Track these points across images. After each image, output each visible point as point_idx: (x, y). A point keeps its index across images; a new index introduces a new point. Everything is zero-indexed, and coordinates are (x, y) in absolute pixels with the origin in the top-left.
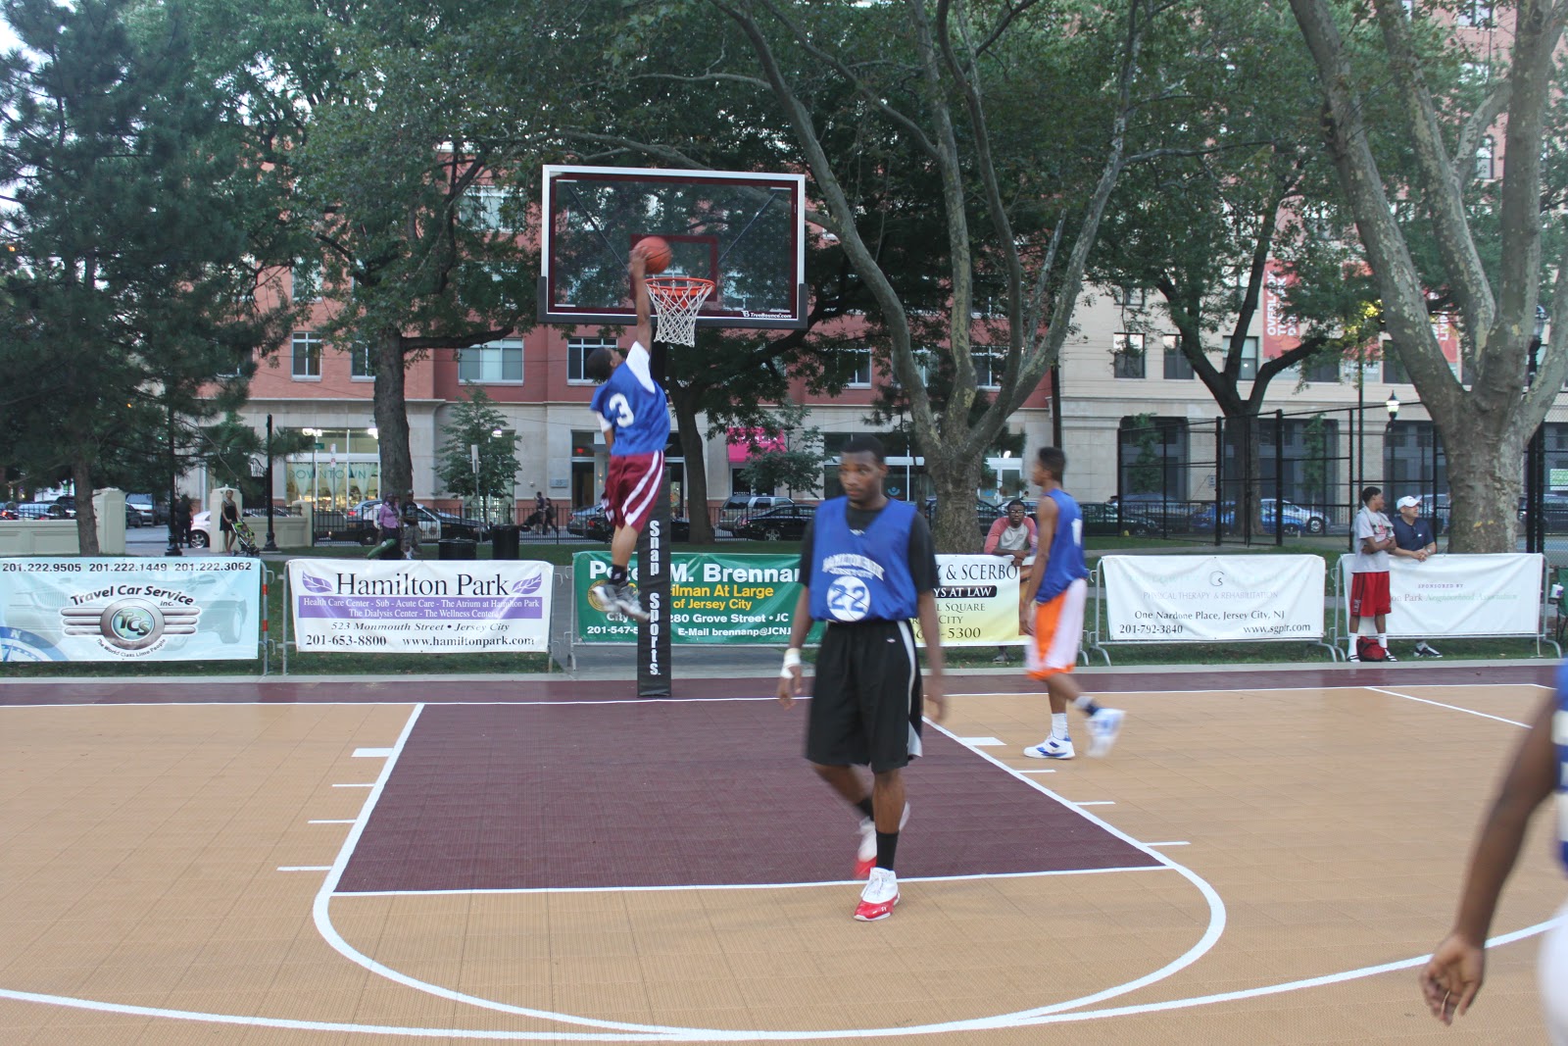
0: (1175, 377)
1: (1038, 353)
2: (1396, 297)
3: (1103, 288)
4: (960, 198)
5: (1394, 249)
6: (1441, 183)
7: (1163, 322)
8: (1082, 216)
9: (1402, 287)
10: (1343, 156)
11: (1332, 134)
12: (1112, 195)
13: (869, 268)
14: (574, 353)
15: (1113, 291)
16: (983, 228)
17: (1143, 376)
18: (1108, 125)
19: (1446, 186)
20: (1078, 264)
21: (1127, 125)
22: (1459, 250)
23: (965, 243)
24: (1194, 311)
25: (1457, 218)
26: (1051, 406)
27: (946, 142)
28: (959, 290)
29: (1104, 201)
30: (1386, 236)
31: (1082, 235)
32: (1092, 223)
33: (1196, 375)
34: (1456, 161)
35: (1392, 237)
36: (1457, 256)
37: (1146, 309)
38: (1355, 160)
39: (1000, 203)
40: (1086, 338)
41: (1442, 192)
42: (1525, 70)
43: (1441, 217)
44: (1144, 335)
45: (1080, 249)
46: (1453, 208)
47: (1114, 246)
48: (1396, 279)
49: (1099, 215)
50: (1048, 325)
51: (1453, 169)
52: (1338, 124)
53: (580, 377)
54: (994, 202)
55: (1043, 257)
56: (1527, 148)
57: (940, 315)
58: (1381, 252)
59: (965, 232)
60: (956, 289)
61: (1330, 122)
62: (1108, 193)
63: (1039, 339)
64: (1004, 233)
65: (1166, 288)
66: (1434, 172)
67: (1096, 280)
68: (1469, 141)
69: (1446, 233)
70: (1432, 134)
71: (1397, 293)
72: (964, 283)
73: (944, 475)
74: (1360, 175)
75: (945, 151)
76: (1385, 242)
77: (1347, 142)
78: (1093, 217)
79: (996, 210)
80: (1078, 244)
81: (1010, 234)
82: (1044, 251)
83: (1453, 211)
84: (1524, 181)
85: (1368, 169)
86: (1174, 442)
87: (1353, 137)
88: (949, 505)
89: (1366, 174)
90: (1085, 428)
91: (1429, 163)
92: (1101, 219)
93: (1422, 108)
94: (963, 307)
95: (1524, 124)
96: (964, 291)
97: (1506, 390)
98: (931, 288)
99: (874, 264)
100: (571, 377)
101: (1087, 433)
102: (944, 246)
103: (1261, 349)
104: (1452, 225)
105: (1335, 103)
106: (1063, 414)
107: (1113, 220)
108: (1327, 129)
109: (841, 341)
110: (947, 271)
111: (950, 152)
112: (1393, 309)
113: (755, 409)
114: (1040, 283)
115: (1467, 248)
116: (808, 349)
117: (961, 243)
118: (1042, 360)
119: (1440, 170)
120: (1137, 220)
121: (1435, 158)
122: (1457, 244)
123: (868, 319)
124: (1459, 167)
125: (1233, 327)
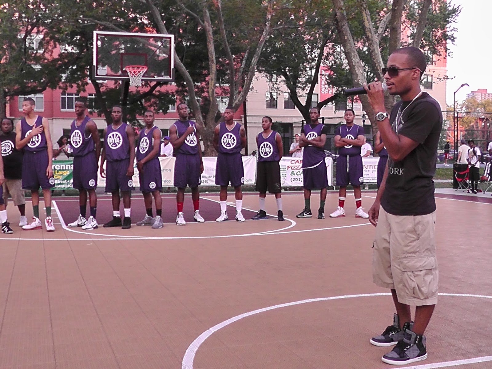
0: (288, 108)
1: (240, 96)
2: (357, 77)
3: (263, 74)
4: (212, 42)
5: (356, 62)
6: (372, 41)
7: (284, 87)
8: (256, 49)
9: (359, 74)
10: (340, 31)
11: (337, 24)
12: (266, 41)
13: (180, 66)
14: (63, 99)
15: (266, 75)
16: (221, 52)
17: (277, 108)
18: (265, 17)
19: (374, 42)
20: (254, 65)
21: (271, 17)
22: (378, 63)
23: (214, 58)
24: (295, 84)
25: (377, 53)
26: (243, 119)
27: (208, 22)
28: (212, 74)
29: (263, 43)
30: (354, 57)
31: (255, 55)
32: (259, 51)
33: (296, 107)
34: (377, 34)
35: (356, 58)
36: (377, 65)
37: (278, 83)
38: (344, 32)
39: (227, 44)
40: (257, 91)
41: (373, 44)
42: (395, 7)
43: (372, 52)
44: (277, 93)
45: (254, 60)
46: (376, 49)
47: (267, 59)
48: (357, 71)
49: (261, 49)
50: (243, 87)
51: (376, 37)
52: (339, 21)
53: (65, 108)
54: (225, 43)
55: (241, 63)
56: (396, 31)
57: (204, 84)
58: (352, 62)
59: (214, 54)
60: (211, 74)
61: (336, 20)
62: (264, 41)
63: (240, 92)
64: (229, 54)
65: (285, 75)
66: (370, 37)
67: (260, 72)
68: (381, 27)
69: (373, 57)
70: (370, 25)
71: (357, 76)
72: (214, 72)
73: (207, 139)
74: (346, 38)
75: (207, 25)
76: (354, 59)
77: (342, 27)
78: (259, 49)
79: (226, 46)
80: (253, 59)
81: (231, 54)
82: (242, 60)
83: (376, 50)
84: (395, 41)
85: (348, 36)
86: (288, 132)
87: (344, 25)
88: (209, 150)
89: (348, 37)
90: (256, 127)
91: (369, 34)
92: (262, 50)
93: (367, 17)
94: (213, 82)
95: (395, 23)
96: (214, 74)
97: (390, 107)
98: (200, 74)
99: (182, 65)
100: (62, 108)
101: (256, 128)
102: (207, 58)
103: (319, 98)
104: (376, 54)
105: (338, 14)
106: (247, 121)
107: (266, 50)
108: (336, 22)
109: (167, 93)
110: (207, 68)
111: (209, 25)
112: (356, 81)
113: (135, 119)
114: (241, 72)
115: (380, 62)
116: (155, 96)
117: (212, 58)
118: (241, 99)
119: (372, 37)
120: (275, 50)
121: (371, 33)
122: (377, 61)
123: (177, 85)
124: (378, 36)
125: (309, 89)
